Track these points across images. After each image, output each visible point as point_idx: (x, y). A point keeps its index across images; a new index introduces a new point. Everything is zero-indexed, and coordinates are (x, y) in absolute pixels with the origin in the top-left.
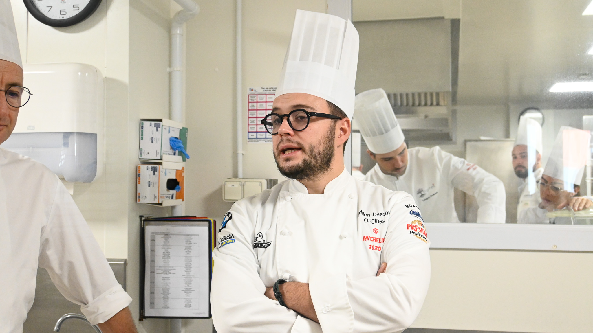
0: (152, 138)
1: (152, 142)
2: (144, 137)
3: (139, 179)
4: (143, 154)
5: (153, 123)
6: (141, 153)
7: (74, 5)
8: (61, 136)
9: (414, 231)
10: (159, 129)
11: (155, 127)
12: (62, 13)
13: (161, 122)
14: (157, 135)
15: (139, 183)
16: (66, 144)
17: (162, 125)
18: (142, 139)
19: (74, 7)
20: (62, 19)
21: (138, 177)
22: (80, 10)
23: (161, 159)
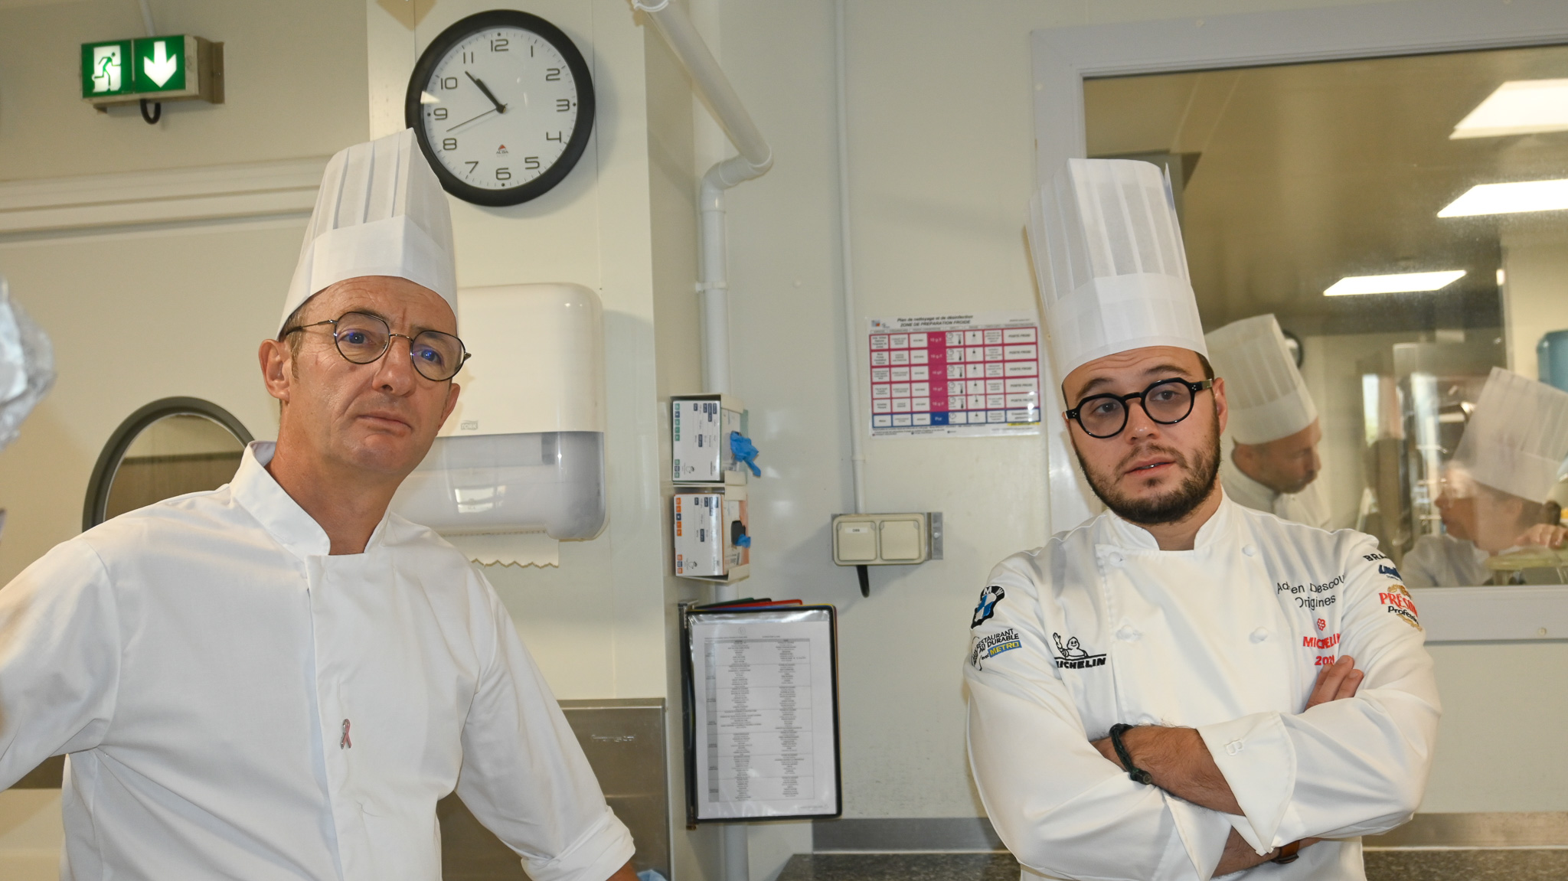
0: (701, 436)
1: (701, 445)
2: (681, 434)
3: (679, 526)
4: (681, 472)
5: (701, 403)
6: (678, 469)
7: (526, 159)
8: (538, 441)
9: (1396, 607)
10: (714, 416)
11: (705, 412)
12: (500, 176)
13: (717, 402)
14: (712, 430)
15: (680, 535)
16: (549, 458)
17: (721, 408)
18: (678, 440)
19: (526, 162)
20: (501, 188)
21: (676, 521)
22: (543, 170)
23: (722, 481)
